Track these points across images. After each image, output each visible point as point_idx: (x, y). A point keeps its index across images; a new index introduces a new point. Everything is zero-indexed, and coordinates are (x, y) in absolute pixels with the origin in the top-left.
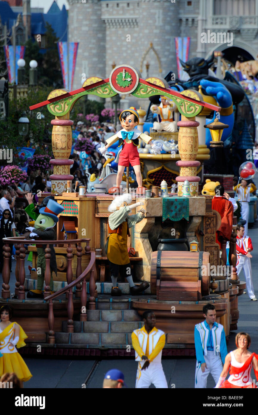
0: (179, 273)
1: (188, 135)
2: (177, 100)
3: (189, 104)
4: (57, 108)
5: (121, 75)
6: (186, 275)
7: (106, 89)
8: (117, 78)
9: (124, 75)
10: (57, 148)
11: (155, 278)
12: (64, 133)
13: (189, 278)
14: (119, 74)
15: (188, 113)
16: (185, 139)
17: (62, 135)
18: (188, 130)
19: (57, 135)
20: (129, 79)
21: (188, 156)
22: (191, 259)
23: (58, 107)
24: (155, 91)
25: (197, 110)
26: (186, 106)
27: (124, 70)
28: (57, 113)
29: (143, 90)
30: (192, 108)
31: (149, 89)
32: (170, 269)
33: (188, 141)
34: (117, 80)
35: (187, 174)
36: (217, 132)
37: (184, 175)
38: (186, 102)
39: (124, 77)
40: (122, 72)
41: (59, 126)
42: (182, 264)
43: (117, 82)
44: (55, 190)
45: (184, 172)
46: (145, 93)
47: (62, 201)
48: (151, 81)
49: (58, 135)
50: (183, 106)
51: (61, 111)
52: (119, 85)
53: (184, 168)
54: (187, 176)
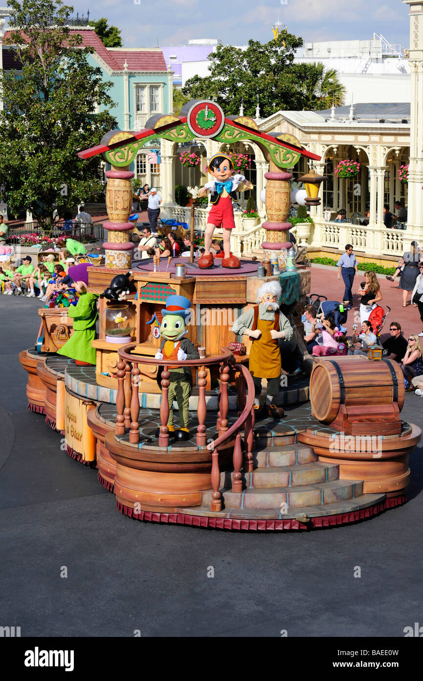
0: (368, 394)
1: (283, 190)
2: (270, 146)
3: (285, 151)
4: (118, 156)
5: (203, 113)
6: (378, 395)
7: (182, 131)
8: (197, 117)
9: (206, 114)
10: (117, 209)
11: (337, 403)
12: (127, 189)
13: (381, 399)
14: (199, 112)
15: (283, 162)
16: (278, 195)
17: (124, 191)
18: (283, 184)
19: (117, 192)
20: (213, 119)
21: (281, 217)
22: (382, 373)
23: (119, 154)
24: (243, 135)
25: (295, 159)
26: (282, 154)
27: (207, 107)
28: (117, 162)
29: (228, 132)
30: (288, 156)
31: (236, 132)
32: (357, 389)
33: (283, 198)
34: (198, 119)
35: (280, 239)
36: (316, 186)
37: (276, 241)
38: (281, 149)
39: (206, 116)
40: (204, 110)
41: (119, 180)
42: (372, 381)
43: (197, 122)
44: (114, 263)
45: (276, 237)
46: (231, 137)
47: (146, 283)
48: (241, 121)
49: (119, 191)
50: (278, 154)
51: (123, 160)
52: (199, 126)
53: (276, 232)
54: (280, 242)
